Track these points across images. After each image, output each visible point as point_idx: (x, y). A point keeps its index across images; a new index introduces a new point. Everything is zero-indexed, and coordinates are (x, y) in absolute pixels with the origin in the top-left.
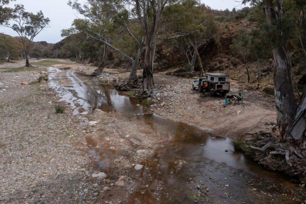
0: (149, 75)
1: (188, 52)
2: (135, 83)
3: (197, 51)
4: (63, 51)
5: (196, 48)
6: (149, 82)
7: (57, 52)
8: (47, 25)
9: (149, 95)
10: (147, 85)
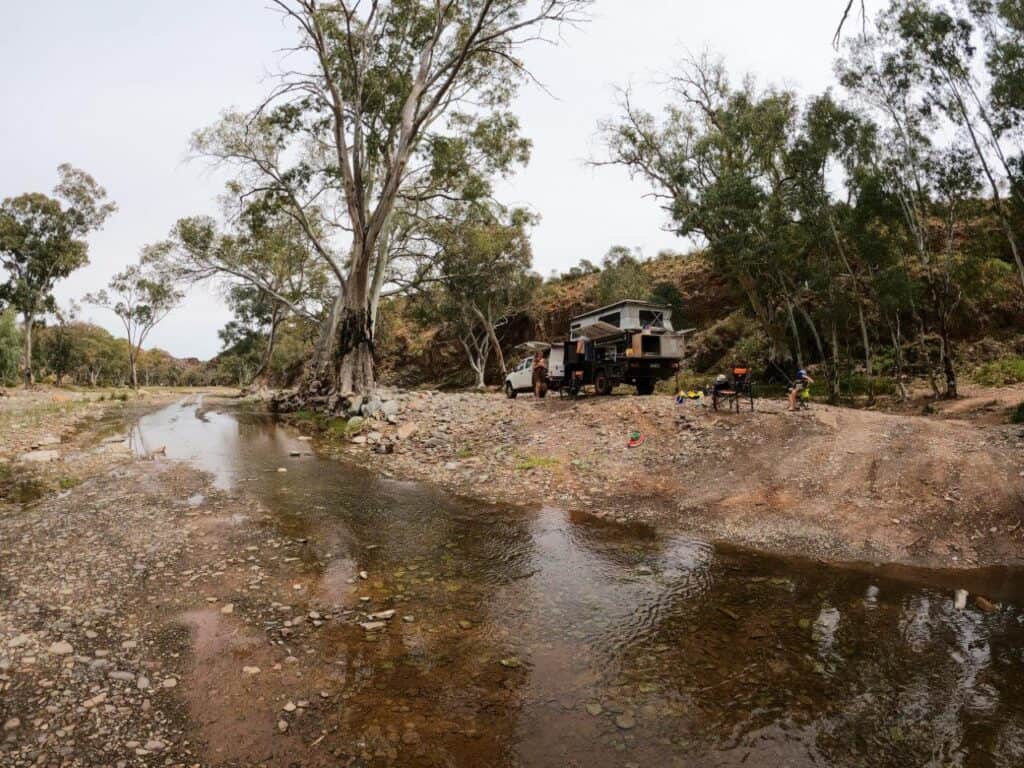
0: (360, 345)
1: (470, 341)
2: (324, 390)
3: (494, 334)
4: (219, 372)
5: (491, 327)
6: (360, 368)
7: (211, 374)
8: (178, 305)
9: (355, 407)
10: (354, 378)
